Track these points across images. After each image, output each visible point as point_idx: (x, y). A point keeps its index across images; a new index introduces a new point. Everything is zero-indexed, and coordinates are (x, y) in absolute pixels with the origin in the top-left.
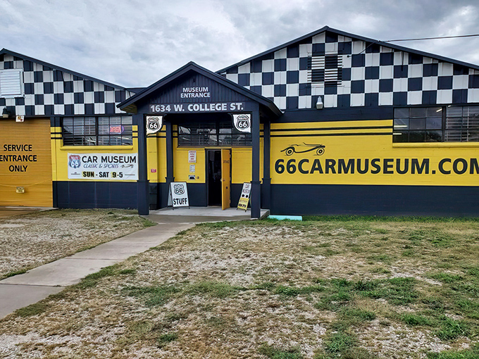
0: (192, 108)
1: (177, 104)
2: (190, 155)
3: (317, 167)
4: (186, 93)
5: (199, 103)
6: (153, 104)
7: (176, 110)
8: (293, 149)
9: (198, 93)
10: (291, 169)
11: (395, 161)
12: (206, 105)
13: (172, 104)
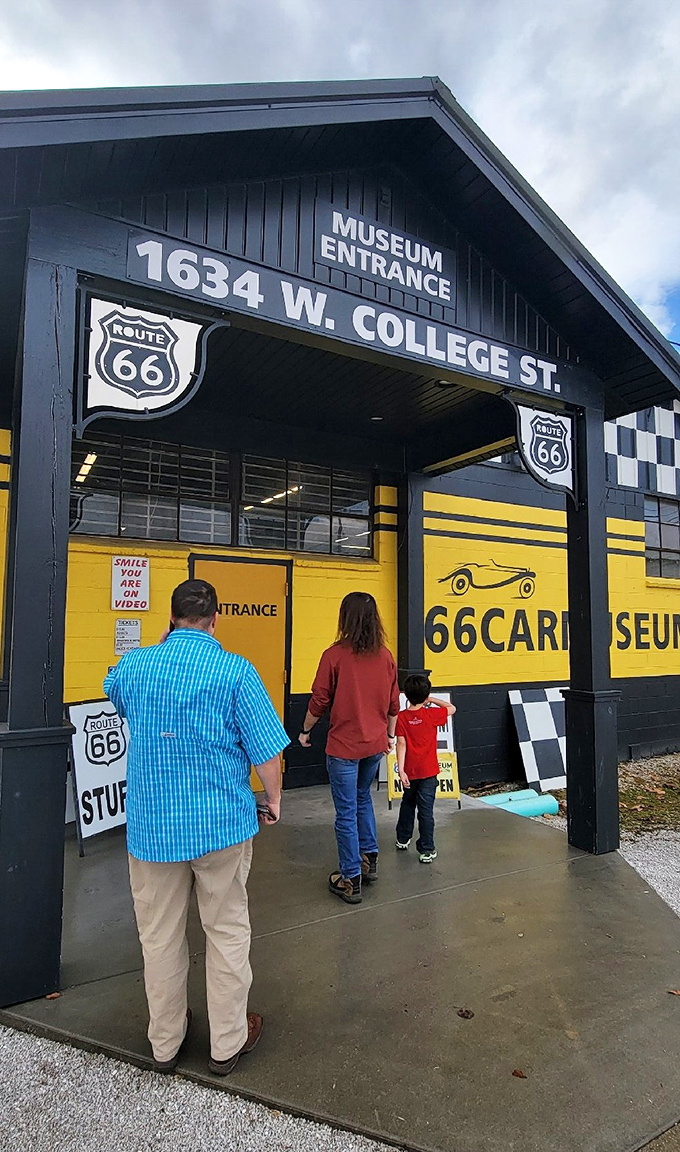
0: (370, 324)
1: (297, 278)
2: (118, 578)
3: (521, 631)
4: (348, 241)
5: (403, 312)
6: (160, 236)
7: (293, 312)
8: (469, 574)
9: (404, 263)
10: (465, 639)
11: (651, 618)
12: (431, 332)
13: (273, 271)
